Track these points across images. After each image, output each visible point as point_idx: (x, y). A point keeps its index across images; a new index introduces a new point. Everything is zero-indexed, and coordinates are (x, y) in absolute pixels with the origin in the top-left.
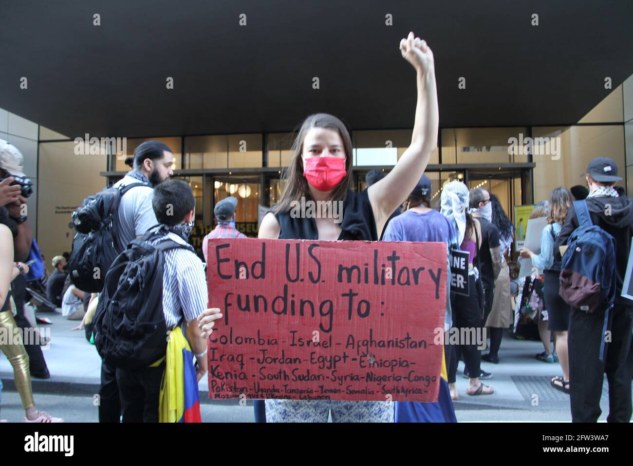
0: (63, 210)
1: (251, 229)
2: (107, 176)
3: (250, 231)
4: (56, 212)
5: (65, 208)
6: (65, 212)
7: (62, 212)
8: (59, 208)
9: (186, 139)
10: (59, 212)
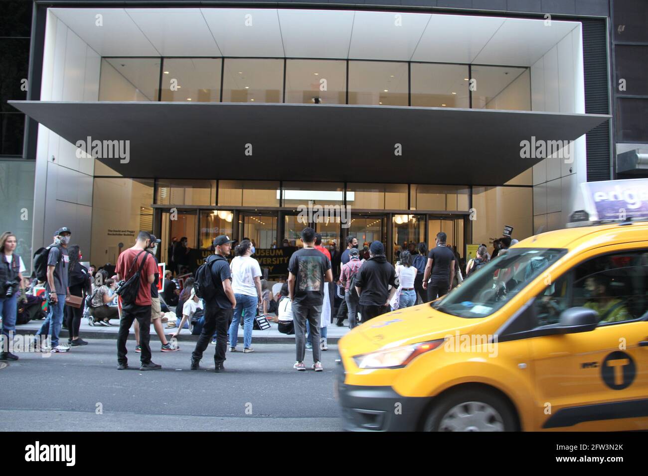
0: (115, 233)
1: (269, 253)
2: (154, 208)
3: (268, 255)
4: (109, 234)
5: (116, 231)
6: (116, 234)
7: (113, 235)
8: (111, 231)
9: (220, 181)
10: (111, 235)
